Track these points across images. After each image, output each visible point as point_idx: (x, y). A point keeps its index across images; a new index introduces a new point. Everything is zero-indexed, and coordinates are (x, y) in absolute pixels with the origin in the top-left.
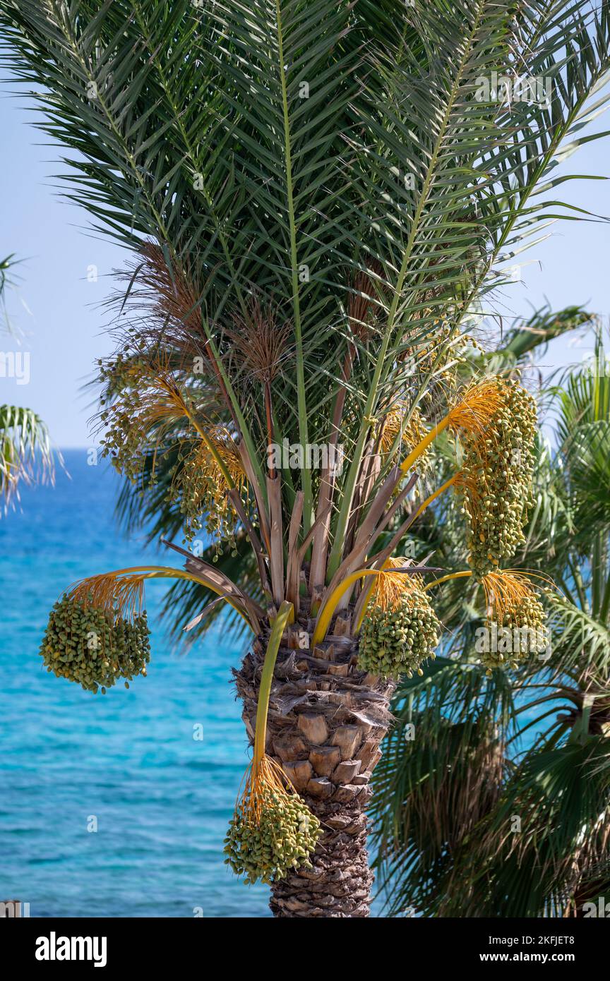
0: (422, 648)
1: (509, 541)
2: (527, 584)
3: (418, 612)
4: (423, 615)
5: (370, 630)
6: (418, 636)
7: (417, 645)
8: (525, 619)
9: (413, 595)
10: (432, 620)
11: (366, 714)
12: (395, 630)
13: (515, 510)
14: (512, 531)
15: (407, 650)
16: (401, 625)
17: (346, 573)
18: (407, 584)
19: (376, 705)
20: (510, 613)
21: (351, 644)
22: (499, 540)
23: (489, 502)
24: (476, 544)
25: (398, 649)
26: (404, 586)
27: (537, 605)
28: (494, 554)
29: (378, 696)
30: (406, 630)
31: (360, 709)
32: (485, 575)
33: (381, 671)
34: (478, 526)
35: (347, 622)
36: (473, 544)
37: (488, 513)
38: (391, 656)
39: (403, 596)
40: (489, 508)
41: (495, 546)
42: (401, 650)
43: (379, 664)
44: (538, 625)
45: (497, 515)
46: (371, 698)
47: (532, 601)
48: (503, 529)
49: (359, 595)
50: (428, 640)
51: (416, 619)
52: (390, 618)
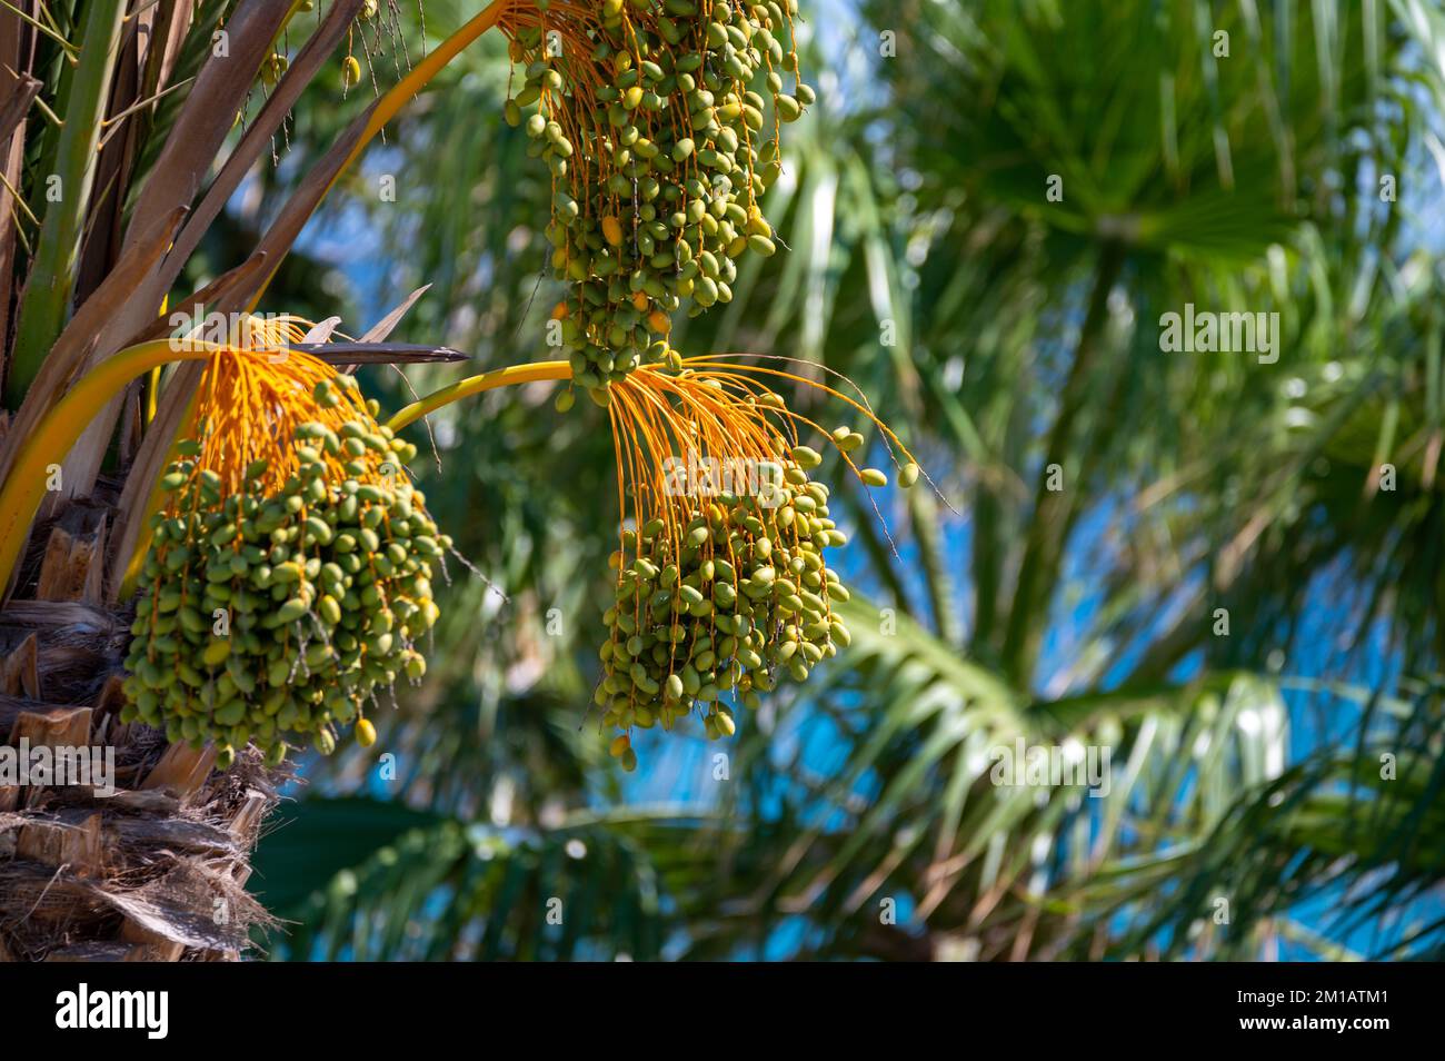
0: (375, 638)
1: (711, 242)
2: (767, 413)
3: (362, 497)
4: (381, 511)
5: (172, 565)
6: (357, 589)
7: (356, 623)
8: (766, 545)
9: (345, 433)
10: (416, 530)
11: (158, 900)
12: (271, 563)
13: (738, 122)
14: (722, 206)
15: (314, 642)
16: (293, 547)
17: (90, 351)
18: (320, 393)
19: (201, 866)
20: (707, 521)
21: (105, 635)
22: (673, 239)
23: (637, 94)
24: (588, 255)
25: (280, 637)
26: (308, 398)
27: (809, 493)
28: (654, 290)
29: (209, 833)
30: (314, 566)
31: (135, 881)
32: (618, 374)
33: (212, 724)
34: (597, 190)
35: (93, 551)
36: (576, 253)
37: (634, 135)
38: (256, 666)
39: (305, 435)
40: (638, 115)
41: (661, 262)
42: (293, 643)
43: (206, 696)
44: (810, 566)
45: (668, 144)
46: (180, 840)
47: (790, 476)
48: (690, 197)
49: (134, 447)
50: (397, 608)
51: (354, 525)
52: (254, 517)
